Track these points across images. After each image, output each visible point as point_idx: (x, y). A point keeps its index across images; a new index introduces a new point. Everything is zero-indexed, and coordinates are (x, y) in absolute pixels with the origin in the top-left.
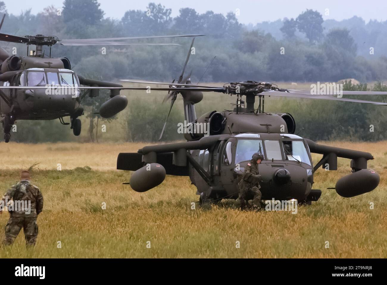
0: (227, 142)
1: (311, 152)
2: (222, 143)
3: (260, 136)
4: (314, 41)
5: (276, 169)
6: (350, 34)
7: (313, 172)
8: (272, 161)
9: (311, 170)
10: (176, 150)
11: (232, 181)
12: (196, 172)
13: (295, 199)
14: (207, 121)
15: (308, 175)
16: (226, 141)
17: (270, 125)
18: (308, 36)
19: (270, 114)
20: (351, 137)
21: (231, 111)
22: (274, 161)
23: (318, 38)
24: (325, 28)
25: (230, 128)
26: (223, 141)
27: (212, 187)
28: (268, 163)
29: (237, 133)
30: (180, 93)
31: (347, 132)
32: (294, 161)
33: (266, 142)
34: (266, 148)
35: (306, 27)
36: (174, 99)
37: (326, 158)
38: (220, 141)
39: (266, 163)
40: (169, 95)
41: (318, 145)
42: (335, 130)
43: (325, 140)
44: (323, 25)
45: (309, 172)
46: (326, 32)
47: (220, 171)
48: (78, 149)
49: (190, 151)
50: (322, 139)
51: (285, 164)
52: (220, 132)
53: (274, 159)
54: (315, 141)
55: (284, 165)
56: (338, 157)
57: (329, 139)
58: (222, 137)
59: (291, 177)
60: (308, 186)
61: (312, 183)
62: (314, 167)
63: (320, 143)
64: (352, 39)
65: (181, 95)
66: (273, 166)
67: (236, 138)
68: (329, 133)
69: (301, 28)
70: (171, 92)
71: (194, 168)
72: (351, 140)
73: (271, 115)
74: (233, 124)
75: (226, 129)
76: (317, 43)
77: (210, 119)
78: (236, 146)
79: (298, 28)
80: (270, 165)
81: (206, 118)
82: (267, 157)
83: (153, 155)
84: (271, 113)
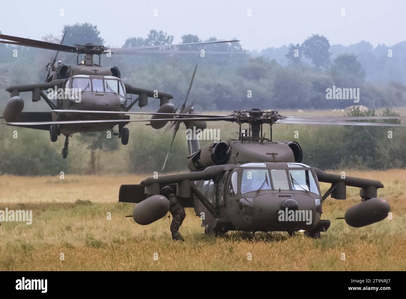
0: (233, 171)
1: (319, 181)
2: (227, 173)
3: (266, 165)
4: (321, 67)
5: (283, 199)
6: (358, 59)
7: (322, 202)
8: (279, 191)
9: (319, 200)
10: (180, 181)
11: (238, 213)
12: (200, 203)
13: (303, 230)
14: (211, 151)
15: (316, 205)
16: (231, 171)
17: (277, 154)
18: (314, 62)
19: (276, 143)
20: (359, 165)
21: (236, 140)
22: (281, 191)
23: (325, 64)
24: (331, 54)
25: (235, 158)
26: (228, 171)
27: (217, 219)
28: (275, 193)
29: (243, 163)
30: (183, 122)
31: (355, 161)
32: (302, 191)
33: (273, 171)
34: (272, 178)
35: (312, 52)
36: (177, 128)
37: (335, 187)
38: (225, 171)
39: (273, 193)
40: (172, 124)
41: (326, 174)
42: (343, 159)
43: (333, 169)
44: (330, 50)
45: (317, 201)
46: (333, 57)
47: (226, 202)
48: (78, 182)
49: (194, 182)
50: (330, 168)
51: (293, 193)
52: (225, 162)
53: (281, 189)
54: (323, 170)
55: (291, 195)
56: (347, 186)
57: (337, 168)
58: (227, 167)
59: (299, 208)
60: (316, 215)
61: (321, 213)
62: (322, 196)
63: (329, 172)
64: (359, 64)
65: (184, 124)
66: (280, 196)
67: (241, 167)
68: (338, 162)
69: (307, 54)
70: (173, 122)
71: (199, 199)
72: (360, 169)
73: (278, 143)
74: (238, 153)
75: (232, 159)
76: (324, 69)
77: (214, 149)
78: (241, 176)
79: (304, 54)
80: (278, 195)
81: (210, 147)
82: (274, 187)
83: (157, 187)
84: (277, 142)
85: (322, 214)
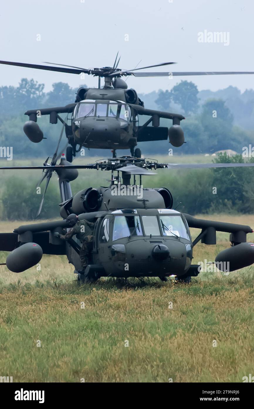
0: (104, 218)
1: (189, 227)
2: (98, 220)
3: (138, 212)
4: (190, 113)
5: (154, 245)
6: (225, 104)
7: (192, 247)
8: (150, 237)
9: (190, 245)
10: (52, 228)
11: (110, 259)
12: (73, 250)
13: (174, 275)
14: (83, 198)
15: (187, 250)
16: (103, 218)
17: (147, 201)
18: (183, 107)
19: (146, 190)
20: (229, 209)
21: (107, 187)
22: (152, 237)
23: (194, 109)
24: (200, 99)
25: (107, 205)
26: (100, 218)
27: (90, 266)
28: (146, 239)
29: (114, 210)
30: (55, 171)
31: (225, 205)
32: (173, 236)
33: (144, 217)
34: (143, 224)
35: (181, 98)
36: (50, 176)
37: (205, 232)
38: (97, 218)
39: (144, 239)
40: (44, 173)
41: (196, 219)
42: (213, 203)
43: (204, 213)
44: (198, 96)
45: (188, 247)
46: (201, 103)
47: (98, 248)
49: (66, 230)
51: (164, 239)
52: (97, 210)
53: (152, 235)
54: (193, 215)
55: (162, 241)
56: (216, 231)
57: (207, 213)
58: (98, 214)
59: (170, 253)
60: (187, 261)
61: (191, 258)
62: (193, 242)
63: (199, 217)
64: (228, 109)
65: (56, 173)
66: (151, 242)
67: (112, 214)
68: (208, 206)
69: (176, 99)
70: (45, 170)
71: (71, 247)
72: (230, 213)
73: (148, 190)
74: (109, 201)
75: (103, 206)
76: (192, 115)
77: (86, 196)
78: (113, 223)
79: (173, 100)
80: (148, 241)
81: (82, 195)
82: (145, 233)
83: (29, 235)
84: (148, 189)
85: (193, 259)
